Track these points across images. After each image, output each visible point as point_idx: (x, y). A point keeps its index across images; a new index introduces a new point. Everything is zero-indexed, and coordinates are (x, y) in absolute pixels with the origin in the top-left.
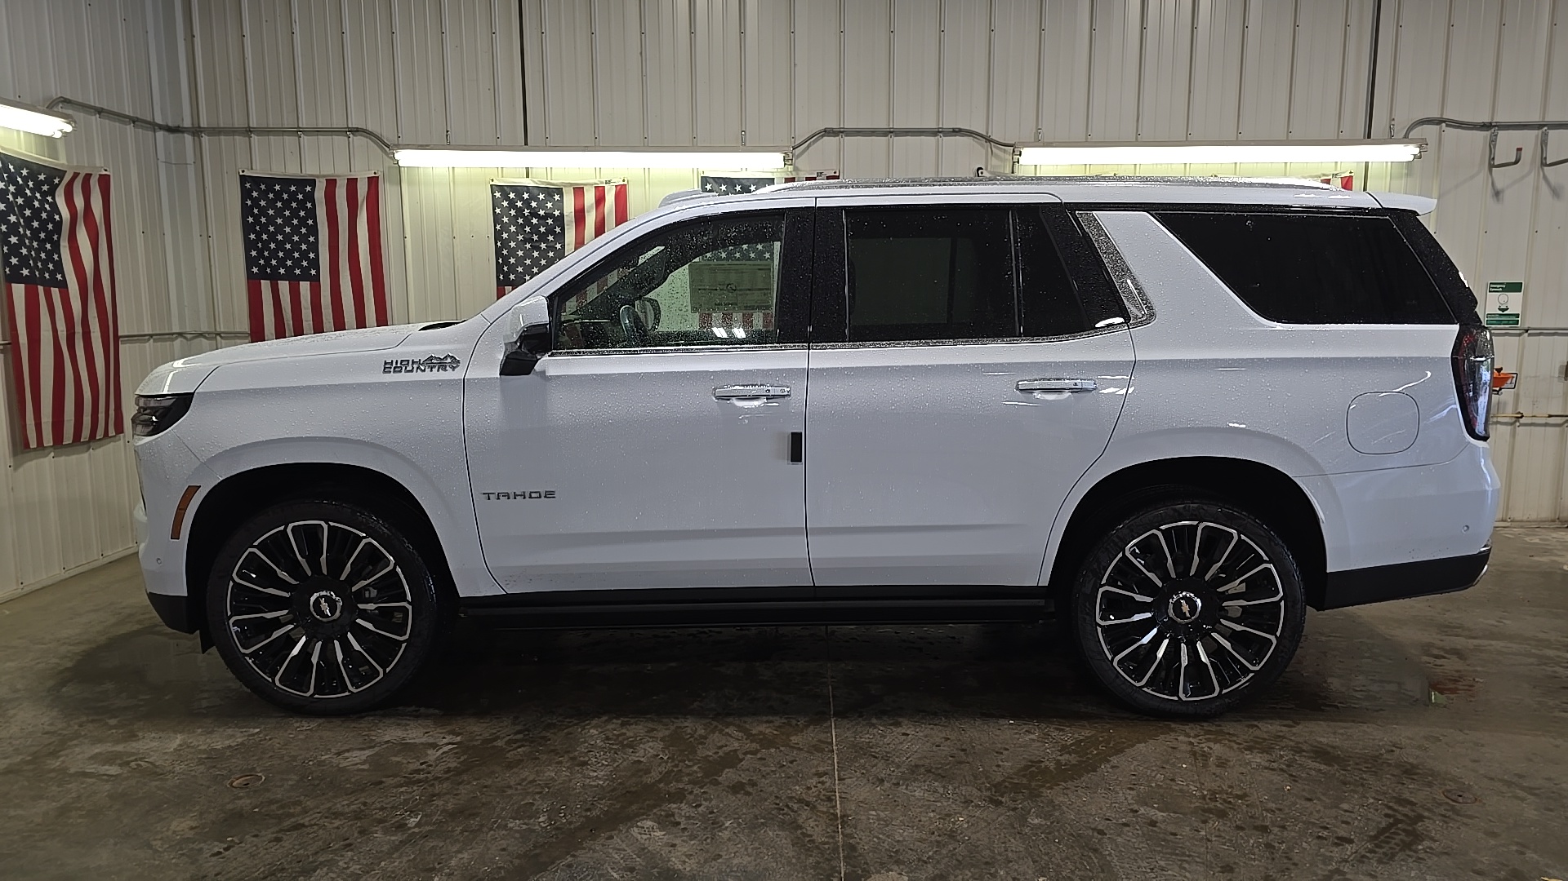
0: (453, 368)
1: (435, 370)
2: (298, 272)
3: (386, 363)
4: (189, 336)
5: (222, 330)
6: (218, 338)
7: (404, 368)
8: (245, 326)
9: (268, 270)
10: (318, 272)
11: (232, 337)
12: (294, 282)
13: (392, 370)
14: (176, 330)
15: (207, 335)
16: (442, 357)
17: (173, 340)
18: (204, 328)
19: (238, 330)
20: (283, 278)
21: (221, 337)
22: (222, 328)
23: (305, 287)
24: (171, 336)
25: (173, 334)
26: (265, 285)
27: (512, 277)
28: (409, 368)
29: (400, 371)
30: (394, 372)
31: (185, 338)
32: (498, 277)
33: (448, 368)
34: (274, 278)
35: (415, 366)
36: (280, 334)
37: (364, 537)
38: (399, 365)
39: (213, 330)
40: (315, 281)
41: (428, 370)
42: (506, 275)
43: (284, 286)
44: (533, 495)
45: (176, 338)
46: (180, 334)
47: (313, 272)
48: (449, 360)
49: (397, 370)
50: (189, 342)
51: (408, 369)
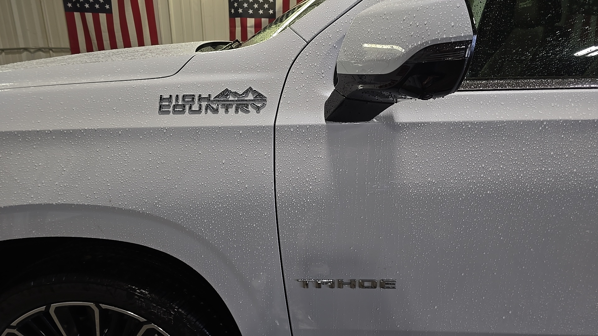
0: (258, 109)
1: (232, 110)
2: (97, 6)
3: (162, 99)
4: (32, 50)
5: (53, 46)
6: (51, 52)
7: (187, 107)
8: (66, 43)
9: (78, 5)
10: (111, 6)
11: (59, 51)
12: (95, 14)
13: (171, 109)
14: (22, 46)
15: (43, 50)
16: (240, 92)
17: (21, 53)
18: (41, 45)
19: (63, 47)
20: (88, 11)
21: (53, 51)
22: (52, 45)
23: (103, 17)
24: (19, 50)
25: (20, 49)
26: (77, 15)
27: (240, 11)
28: (195, 107)
29: (183, 112)
30: (175, 112)
31: (30, 52)
32: (230, 11)
33: (250, 108)
34: (82, 11)
35: (204, 104)
36: (90, 49)
37: (144, 323)
38: (180, 103)
39: (47, 46)
40: (109, 13)
41: (222, 111)
42: (236, 9)
43: (89, 16)
44: (366, 284)
45: (23, 52)
46: (26, 49)
47: (107, 7)
48: (251, 97)
49: (179, 109)
50: (33, 55)
51: (193, 109)
